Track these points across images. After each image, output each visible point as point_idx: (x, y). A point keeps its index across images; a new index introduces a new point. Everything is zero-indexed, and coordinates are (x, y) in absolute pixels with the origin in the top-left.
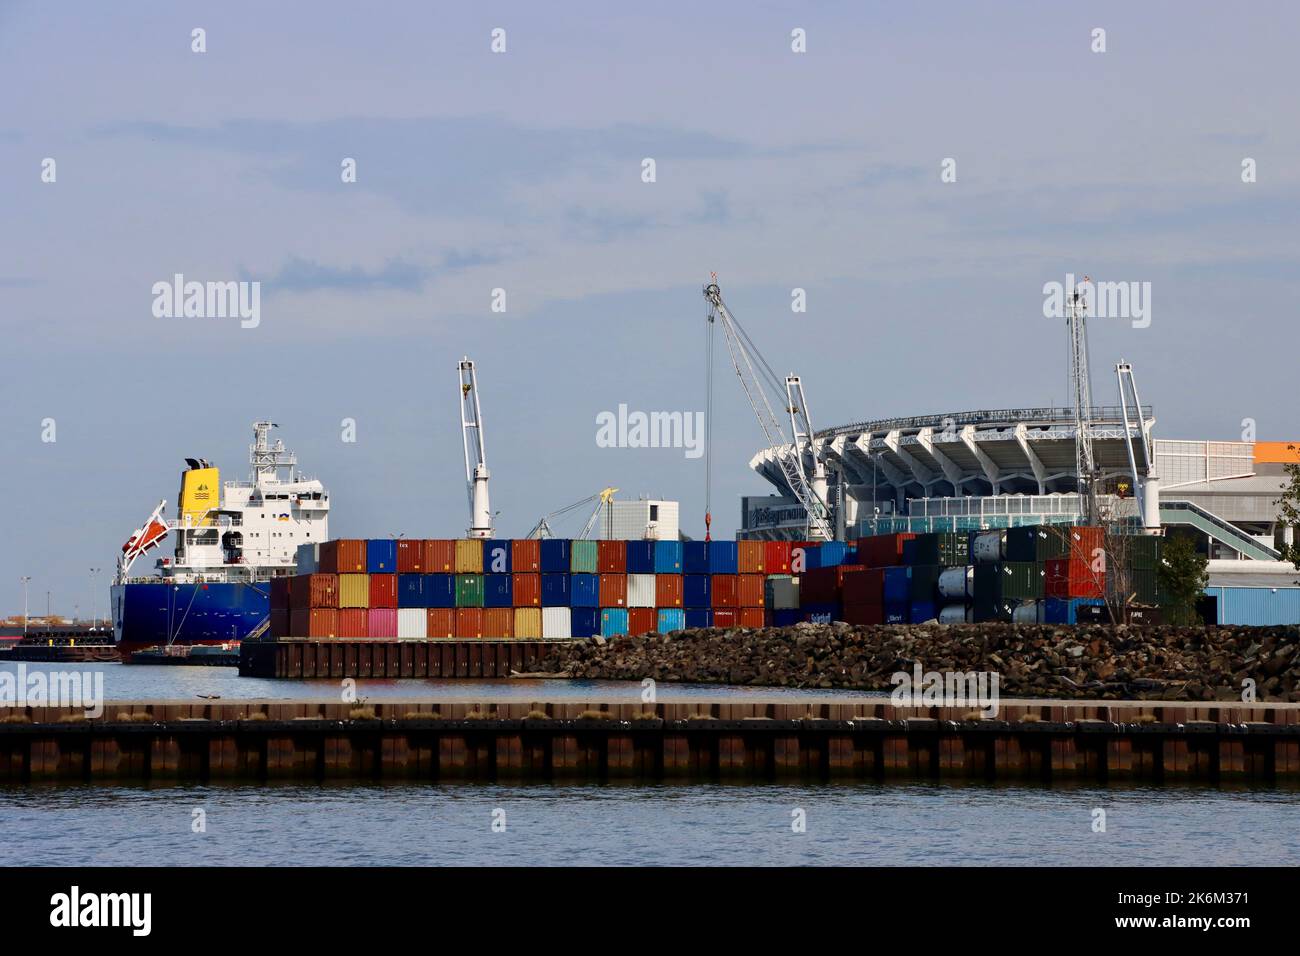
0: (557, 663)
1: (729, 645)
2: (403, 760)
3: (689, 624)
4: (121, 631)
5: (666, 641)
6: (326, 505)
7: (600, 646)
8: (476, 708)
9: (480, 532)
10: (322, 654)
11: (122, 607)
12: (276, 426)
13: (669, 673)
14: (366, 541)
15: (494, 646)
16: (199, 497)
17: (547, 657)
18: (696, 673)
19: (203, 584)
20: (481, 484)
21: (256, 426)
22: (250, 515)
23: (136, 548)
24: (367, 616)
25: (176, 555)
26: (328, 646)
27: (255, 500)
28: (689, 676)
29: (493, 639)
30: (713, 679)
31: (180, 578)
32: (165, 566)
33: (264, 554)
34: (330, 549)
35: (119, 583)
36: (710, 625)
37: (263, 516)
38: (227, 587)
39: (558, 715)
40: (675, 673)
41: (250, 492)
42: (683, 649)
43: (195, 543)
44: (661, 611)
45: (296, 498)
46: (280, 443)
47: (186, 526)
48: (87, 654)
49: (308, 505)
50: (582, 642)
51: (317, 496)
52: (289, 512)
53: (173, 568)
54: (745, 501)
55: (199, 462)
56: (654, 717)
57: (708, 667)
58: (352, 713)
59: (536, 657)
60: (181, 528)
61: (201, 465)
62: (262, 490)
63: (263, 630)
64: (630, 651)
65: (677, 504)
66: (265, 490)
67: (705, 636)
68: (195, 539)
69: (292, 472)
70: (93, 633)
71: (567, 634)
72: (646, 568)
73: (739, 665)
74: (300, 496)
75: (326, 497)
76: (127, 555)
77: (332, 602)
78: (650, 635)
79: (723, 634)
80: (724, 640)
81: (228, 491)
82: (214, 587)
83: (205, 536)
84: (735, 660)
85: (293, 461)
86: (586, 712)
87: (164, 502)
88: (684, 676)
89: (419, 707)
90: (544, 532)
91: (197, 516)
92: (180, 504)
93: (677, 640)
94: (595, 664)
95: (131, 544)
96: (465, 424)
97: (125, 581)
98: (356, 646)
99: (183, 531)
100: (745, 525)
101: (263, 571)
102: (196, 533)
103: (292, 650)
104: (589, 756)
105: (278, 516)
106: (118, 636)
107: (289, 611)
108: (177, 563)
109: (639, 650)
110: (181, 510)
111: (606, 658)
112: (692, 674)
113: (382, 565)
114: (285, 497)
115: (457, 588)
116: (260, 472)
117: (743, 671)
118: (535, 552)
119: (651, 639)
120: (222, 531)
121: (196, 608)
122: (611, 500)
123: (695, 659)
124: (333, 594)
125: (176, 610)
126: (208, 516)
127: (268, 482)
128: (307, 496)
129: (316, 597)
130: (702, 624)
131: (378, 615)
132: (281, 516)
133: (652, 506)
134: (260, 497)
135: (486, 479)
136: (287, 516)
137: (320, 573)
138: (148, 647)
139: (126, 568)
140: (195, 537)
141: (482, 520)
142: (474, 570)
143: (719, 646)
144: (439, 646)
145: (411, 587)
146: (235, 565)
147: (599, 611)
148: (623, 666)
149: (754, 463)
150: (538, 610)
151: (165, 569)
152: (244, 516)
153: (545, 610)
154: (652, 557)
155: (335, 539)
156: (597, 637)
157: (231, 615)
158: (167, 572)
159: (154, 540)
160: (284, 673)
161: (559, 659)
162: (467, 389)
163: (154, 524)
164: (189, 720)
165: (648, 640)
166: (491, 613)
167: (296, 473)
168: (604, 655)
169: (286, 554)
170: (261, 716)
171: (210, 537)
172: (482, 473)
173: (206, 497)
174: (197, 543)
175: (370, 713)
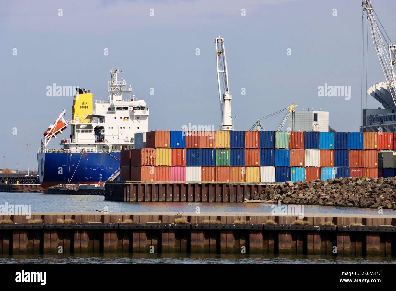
0: (268, 195)
1: (359, 187)
2: (202, 245)
3: (337, 176)
4: (43, 176)
5: (325, 185)
6: (147, 113)
7: (291, 187)
8: (239, 218)
9: (226, 127)
10: (148, 189)
11: (44, 164)
12: (122, 71)
13: (328, 201)
14: (170, 131)
15: (236, 186)
16: (83, 108)
17: (263, 192)
18: (342, 201)
19: (85, 153)
20: (227, 102)
21: (111, 71)
22: (109, 117)
23: (51, 134)
24: (170, 170)
25: (71, 138)
26: (150, 185)
27: (111, 110)
28: (338, 203)
29: (235, 183)
30: (351, 204)
31: (73, 150)
32: (66, 144)
33: (116, 137)
34: (151, 136)
35: (42, 152)
36: (349, 176)
37: (115, 118)
38: (97, 154)
39: (281, 222)
40: (330, 201)
41: (108, 105)
42: (335, 188)
43: (80, 132)
44: (323, 169)
45: (132, 109)
46: (124, 80)
47: (76, 123)
48: (26, 188)
49: (138, 112)
50: (281, 184)
51: (143, 108)
52: (128, 116)
53: (69, 144)
54: (365, 111)
55: (83, 90)
56: (332, 224)
57: (348, 198)
58: (176, 220)
59: (258, 192)
60: (73, 124)
61: (84, 92)
62: (115, 105)
63: (116, 176)
64: (307, 189)
65: (328, 113)
66: (116, 104)
67: (347, 183)
68: (81, 130)
69: (130, 96)
70: (28, 178)
71: (273, 180)
72: (314, 146)
73: (365, 197)
74: (134, 108)
75: (147, 109)
76: (46, 138)
77: (152, 163)
78: (317, 181)
79: (356, 181)
80: (357, 184)
81: (97, 105)
82: (91, 155)
83: (86, 128)
84: (363, 195)
85: (130, 90)
86: (296, 221)
87: (65, 110)
88: (336, 203)
89: (210, 217)
90: (259, 127)
91: (81, 118)
92: (73, 112)
93: (332, 184)
94: (287, 196)
95: (48, 132)
96: (219, 71)
97: (45, 151)
98: (165, 185)
99: (75, 125)
100: (365, 124)
101: (115, 146)
102: (81, 127)
103: (132, 187)
104: (298, 244)
105: (123, 118)
106: (41, 179)
107: (130, 167)
108: (72, 142)
109: (311, 189)
110: (73, 115)
111: (294, 193)
112: (339, 201)
113: (178, 144)
114: (127, 108)
115: (216, 156)
116: (113, 95)
117: (367, 200)
118: (257, 138)
119: (318, 183)
120: (94, 125)
121: (81, 165)
122: (294, 111)
123: (341, 194)
124: (153, 158)
125: (71, 166)
126: (87, 118)
127: (117, 101)
128: (138, 108)
129: (144, 160)
130: (344, 176)
131: (175, 170)
132: (124, 118)
133: (315, 114)
134: (114, 109)
135: (229, 100)
136: (128, 118)
137: (146, 147)
138: (57, 185)
139: (45, 144)
140: (80, 128)
141: (228, 120)
142: (225, 147)
143: (354, 187)
144: (207, 186)
145: (193, 155)
146: (101, 143)
147: (290, 168)
148: (303, 197)
149: (370, 91)
150: (259, 168)
151: (65, 145)
152: (106, 118)
153: (262, 167)
154: (318, 141)
155: (153, 130)
156: (288, 182)
157: (99, 169)
158: (66, 147)
159: (60, 130)
160: (128, 199)
161: (269, 193)
162: (220, 53)
163: (60, 122)
164: (93, 222)
165: (316, 184)
166: (234, 169)
167: (132, 96)
168: (293, 191)
169: (127, 138)
170: (130, 221)
171: (88, 129)
172: (228, 96)
173: (86, 108)
174: (82, 132)
175: (185, 220)
